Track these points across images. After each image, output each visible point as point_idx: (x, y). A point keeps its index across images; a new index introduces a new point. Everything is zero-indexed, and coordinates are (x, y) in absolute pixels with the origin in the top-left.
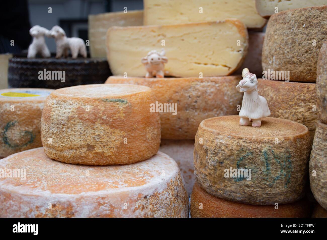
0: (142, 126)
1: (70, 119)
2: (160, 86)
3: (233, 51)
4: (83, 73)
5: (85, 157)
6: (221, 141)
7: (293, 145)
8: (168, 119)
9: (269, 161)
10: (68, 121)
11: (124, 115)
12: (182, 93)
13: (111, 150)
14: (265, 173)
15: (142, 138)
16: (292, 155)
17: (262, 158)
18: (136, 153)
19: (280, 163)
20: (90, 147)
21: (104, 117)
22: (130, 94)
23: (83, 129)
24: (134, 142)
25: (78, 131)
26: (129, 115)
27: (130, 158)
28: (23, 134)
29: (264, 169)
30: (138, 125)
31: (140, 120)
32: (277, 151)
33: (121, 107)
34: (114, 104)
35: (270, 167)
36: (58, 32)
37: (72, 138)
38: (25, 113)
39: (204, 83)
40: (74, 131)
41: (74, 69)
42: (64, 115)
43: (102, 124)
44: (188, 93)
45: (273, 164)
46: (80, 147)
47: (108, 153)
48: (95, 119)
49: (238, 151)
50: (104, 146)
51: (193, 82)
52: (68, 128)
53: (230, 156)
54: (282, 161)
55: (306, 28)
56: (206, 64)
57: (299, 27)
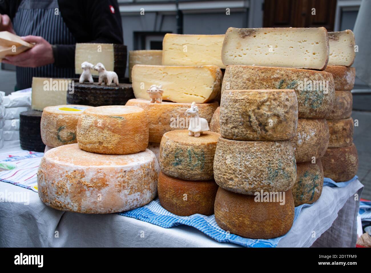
0: (132, 133)
1: (91, 126)
2: (155, 108)
3: (207, 87)
4: (114, 96)
5: (98, 149)
6: (168, 143)
7: (207, 148)
8: (158, 130)
9: (191, 155)
10: (89, 127)
11: (121, 126)
12: (167, 113)
13: (112, 145)
14: (189, 162)
15: (132, 140)
16: (206, 153)
17: (187, 154)
18: (127, 148)
19: (197, 157)
20: (100, 143)
21: (109, 126)
22: (127, 113)
23: (97, 132)
24: (126, 142)
25: (94, 133)
26: (124, 126)
27: (124, 151)
28: (69, 134)
29: (188, 160)
30: (129, 132)
31: (131, 129)
32: (196, 151)
33: (120, 121)
34: (115, 119)
35: (192, 159)
36: (100, 67)
37: (91, 137)
38: (71, 121)
39: (183, 108)
40: (92, 133)
41: (108, 93)
42: (88, 124)
43: (108, 130)
44: (171, 114)
45: (193, 157)
46: (95, 143)
47: (110, 147)
48: (104, 127)
49: (176, 149)
50: (108, 143)
51: (176, 107)
52: (89, 131)
53: (172, 152)
54: (199, 156)
55: (236, 78)
56: (191, 95)
57: (233, 77)
